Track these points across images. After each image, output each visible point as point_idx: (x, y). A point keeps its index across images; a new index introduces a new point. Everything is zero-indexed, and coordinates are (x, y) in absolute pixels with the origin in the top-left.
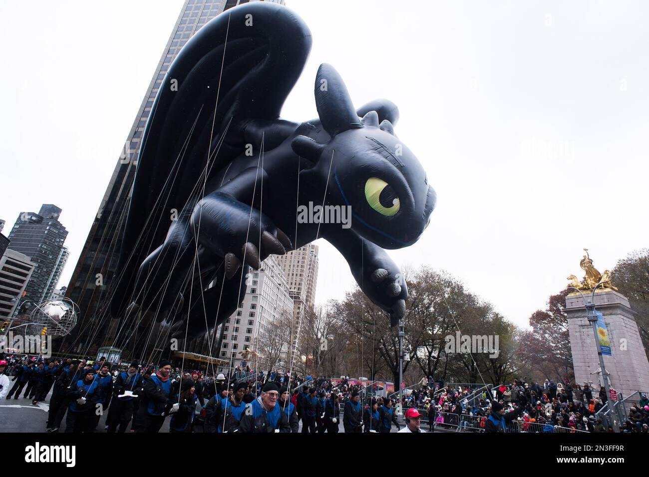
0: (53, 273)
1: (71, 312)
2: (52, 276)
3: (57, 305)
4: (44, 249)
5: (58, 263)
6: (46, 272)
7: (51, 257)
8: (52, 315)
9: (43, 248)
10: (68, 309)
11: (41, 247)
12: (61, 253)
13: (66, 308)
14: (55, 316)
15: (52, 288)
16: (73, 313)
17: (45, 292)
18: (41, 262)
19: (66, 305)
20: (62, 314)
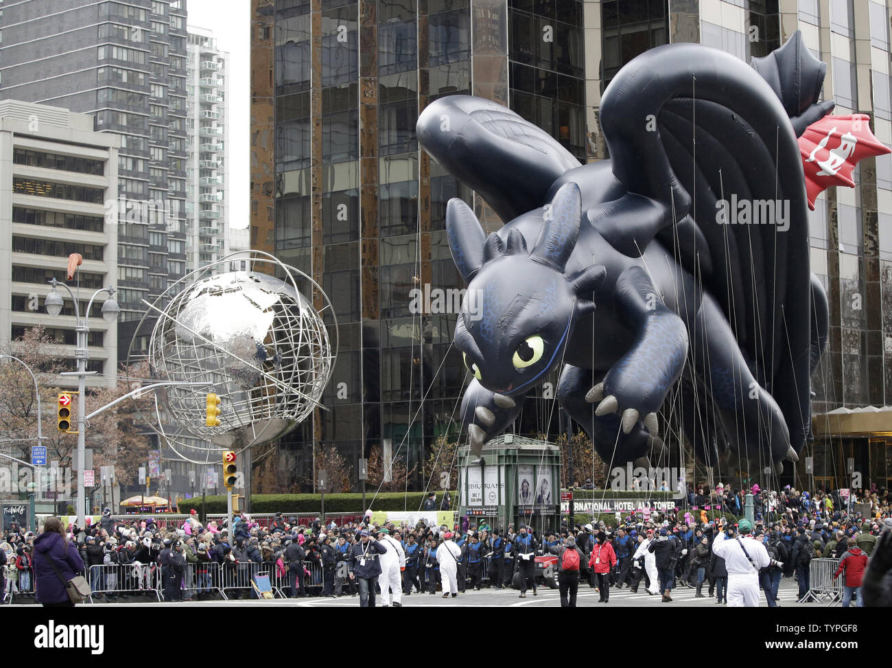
0: (195, 164)
1: (295, 310)
2: (194, 177)
3: (229, 291)
4: (122, 62)
5: (195, 112)
6: (166, 162)
7: (159, 92)
8: (226, 338)
9: (118, 61)
10: (274, 299)
11: (109, 59)
12: (194, 64)
13: (268, 294)
14: (237, 338)
15: (214, 226)
16: (303, 312)
17: (196, 250)
18: (133, 124)
19: (264, 284)
20: (261, 326)
